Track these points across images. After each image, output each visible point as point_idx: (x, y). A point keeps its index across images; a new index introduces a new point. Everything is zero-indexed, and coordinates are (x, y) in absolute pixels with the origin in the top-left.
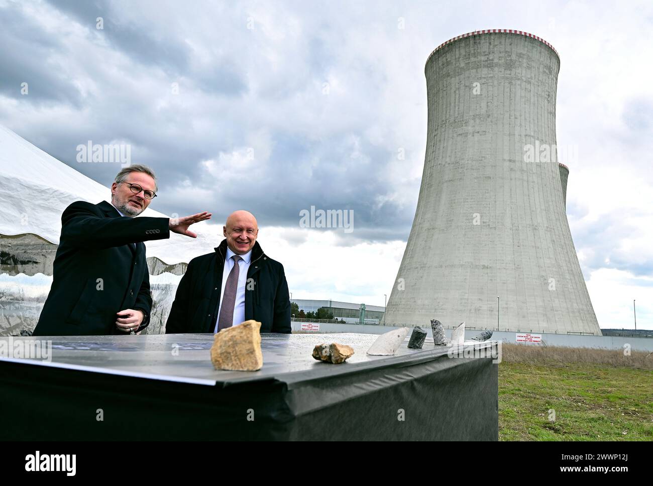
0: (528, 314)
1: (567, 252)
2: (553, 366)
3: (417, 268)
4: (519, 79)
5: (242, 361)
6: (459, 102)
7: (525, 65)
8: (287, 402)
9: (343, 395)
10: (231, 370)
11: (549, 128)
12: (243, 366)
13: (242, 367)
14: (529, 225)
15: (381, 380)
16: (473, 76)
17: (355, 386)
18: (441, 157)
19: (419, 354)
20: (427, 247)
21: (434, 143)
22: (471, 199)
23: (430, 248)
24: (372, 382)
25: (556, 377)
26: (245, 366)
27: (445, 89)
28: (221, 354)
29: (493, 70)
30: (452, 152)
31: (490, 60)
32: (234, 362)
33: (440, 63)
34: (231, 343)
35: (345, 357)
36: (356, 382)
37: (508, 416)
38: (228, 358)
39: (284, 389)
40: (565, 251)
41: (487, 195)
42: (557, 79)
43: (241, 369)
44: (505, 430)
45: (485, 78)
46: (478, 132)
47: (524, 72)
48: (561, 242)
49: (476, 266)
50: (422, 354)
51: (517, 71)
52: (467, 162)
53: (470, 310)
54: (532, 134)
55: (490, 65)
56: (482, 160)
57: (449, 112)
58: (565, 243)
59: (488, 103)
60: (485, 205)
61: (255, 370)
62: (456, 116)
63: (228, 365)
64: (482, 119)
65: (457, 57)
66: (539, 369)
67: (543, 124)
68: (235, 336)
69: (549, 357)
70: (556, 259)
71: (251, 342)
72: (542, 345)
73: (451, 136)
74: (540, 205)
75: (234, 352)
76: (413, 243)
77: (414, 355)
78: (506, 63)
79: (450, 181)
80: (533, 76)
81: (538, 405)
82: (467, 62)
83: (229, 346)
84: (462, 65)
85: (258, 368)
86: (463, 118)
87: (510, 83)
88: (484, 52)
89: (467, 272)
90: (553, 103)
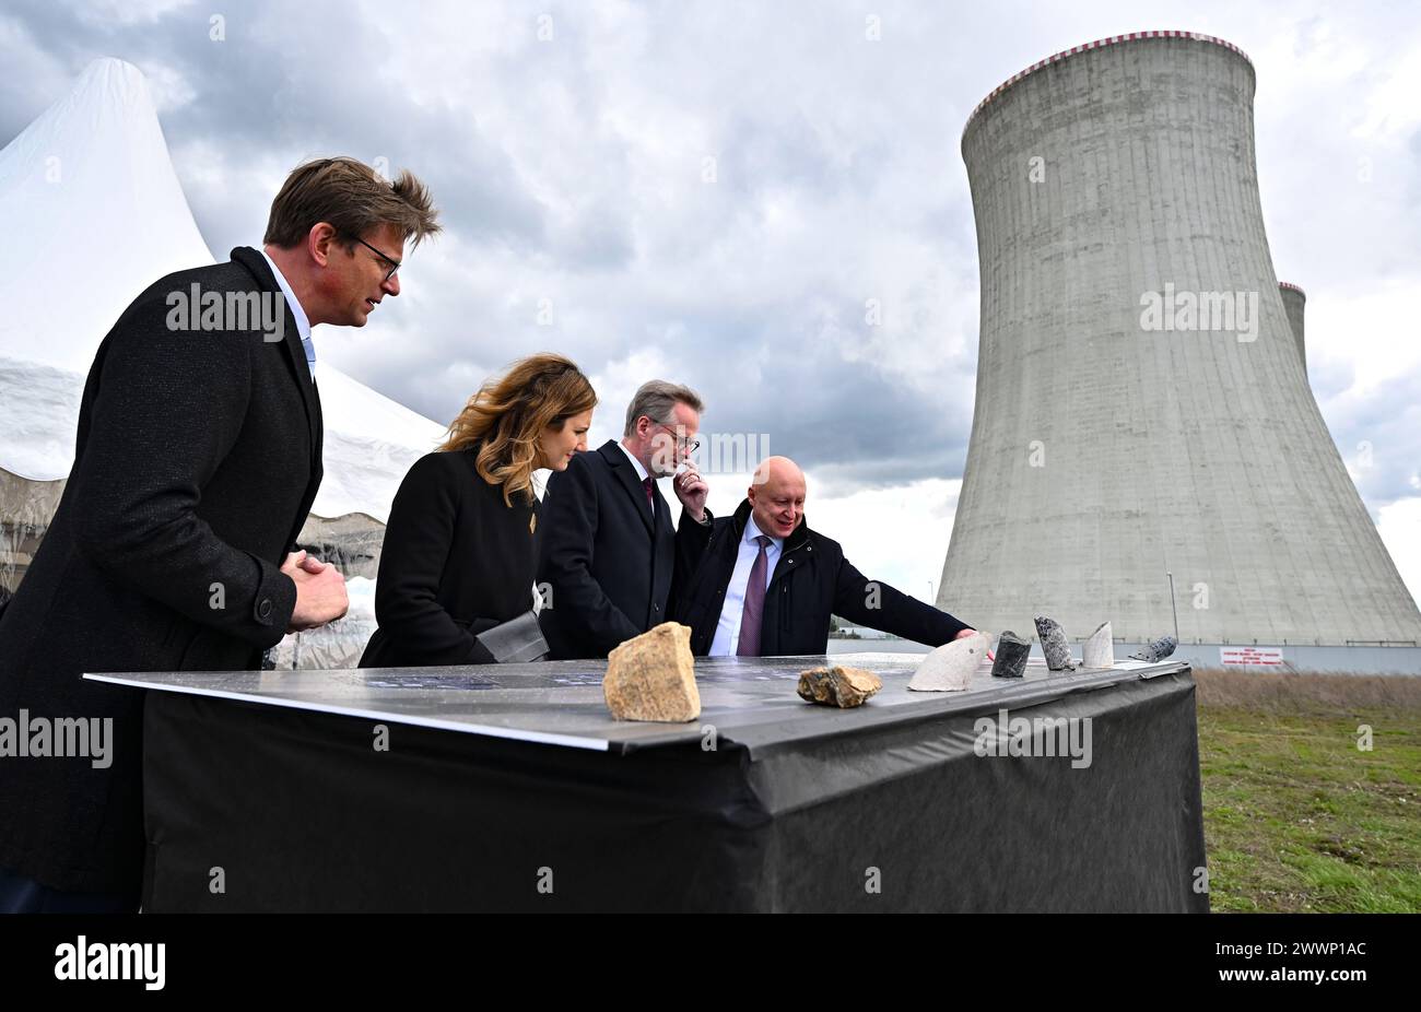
0: (1242, 605)
1: (1323, 469)
2: (1320, 715)
3: (987, 527)
4: (1163, 127)
5: (661, 703)
6: (1038, 196)
7: (1173, 96)
8: (752, 786)
9: (867, 773)
10: (643, 721)
11: (1247, 213)
12: (663, 712)
13: (662, 715)
14: (1224, 419)
15: (944, 743)
16: (1063, 140)
17: (890, 755)
18: (1012, 309)
19: (1019, 689)
20: (1004, 485)
21: (995, 285)
22: (1087, 381)
23: (1009, 486)
24: (926, 747)
25: (1332, 739)
26: (667, 713)
27: (1005, 177)
28: (621, 689)
29: (1102, 121)
30: (1034, 296)
31: (1094, 102)
32: (646, 705)
33: (991, 129)
34: (637, 667)
35: (863, 694)
36: (892, 746)
37: (1224, 823)
38: (634, 696)
39: (743, 759)
40: (1318, 466)
41: (1118, 369)
42: (1251, 109)
43: (660, 719)
44: (1223, 852)
45: (1086, 140)
46: (1086, 248)
47: (1173, 109)
48: (1305, 448)
49: (1113, 513)
50: (1027, 687)
51: (1157, 112)
52: (1067, 310)
53: (1109, 604)
54: (1207, 232)
55: (1096, 112)
56: (1099, 302)
57: (1020, 220)
58: (1315, 450)
59: (1098, 188)
60: (1117, 391)
61: (685, 720)
62: (1035, 225)
63: (635, 710)
64: (1090, 221)
65: (1023, 111)
66: (1285, 721)
67: (1230, 208)
68: (644, 654)
69: (1307, 696)
70: (1296, 485)
71: (673, 666)
72: (1285, 671)
73: (1028, 265)
74: (1245, 377)
75: (645, 685)
76: (975, 480)
77: (1010, 690)
78: (1130, 101)
79: (1036, 352)
80: (1194, 113)
81: (1295, 800)
82: (1045, 116)
83: (634, 674)
84: (1037, 124)
85: (692, 717)
86: (1050, 225)
87: (1145, 139)
88: (1081, 89)
89: (1094, 528)
90: (1250, 161)
